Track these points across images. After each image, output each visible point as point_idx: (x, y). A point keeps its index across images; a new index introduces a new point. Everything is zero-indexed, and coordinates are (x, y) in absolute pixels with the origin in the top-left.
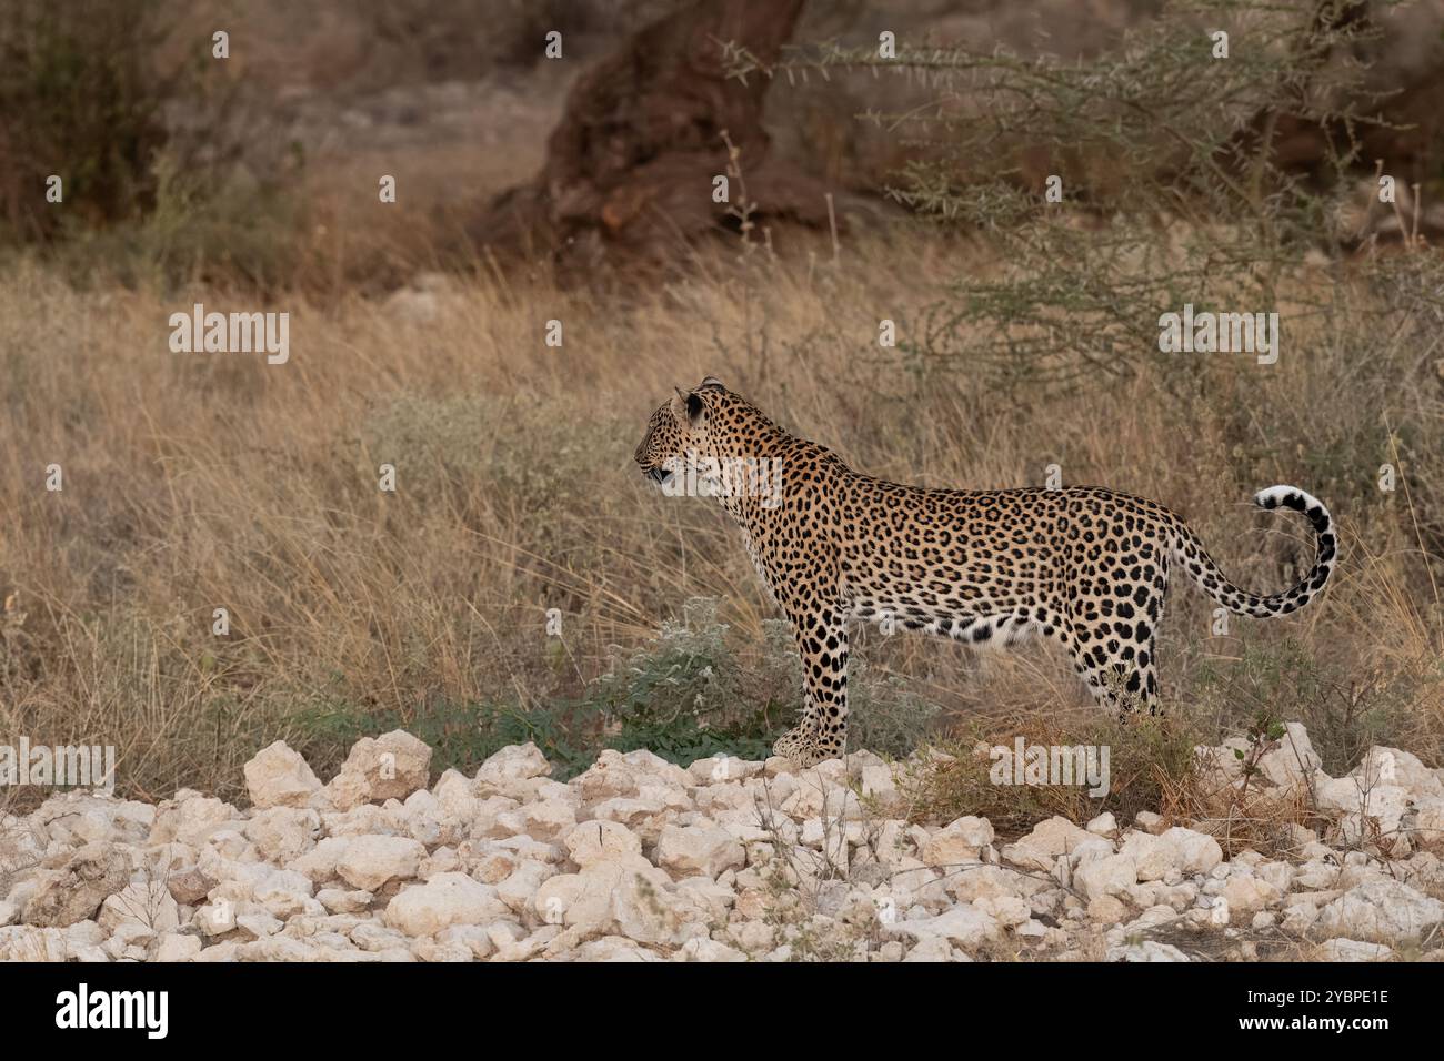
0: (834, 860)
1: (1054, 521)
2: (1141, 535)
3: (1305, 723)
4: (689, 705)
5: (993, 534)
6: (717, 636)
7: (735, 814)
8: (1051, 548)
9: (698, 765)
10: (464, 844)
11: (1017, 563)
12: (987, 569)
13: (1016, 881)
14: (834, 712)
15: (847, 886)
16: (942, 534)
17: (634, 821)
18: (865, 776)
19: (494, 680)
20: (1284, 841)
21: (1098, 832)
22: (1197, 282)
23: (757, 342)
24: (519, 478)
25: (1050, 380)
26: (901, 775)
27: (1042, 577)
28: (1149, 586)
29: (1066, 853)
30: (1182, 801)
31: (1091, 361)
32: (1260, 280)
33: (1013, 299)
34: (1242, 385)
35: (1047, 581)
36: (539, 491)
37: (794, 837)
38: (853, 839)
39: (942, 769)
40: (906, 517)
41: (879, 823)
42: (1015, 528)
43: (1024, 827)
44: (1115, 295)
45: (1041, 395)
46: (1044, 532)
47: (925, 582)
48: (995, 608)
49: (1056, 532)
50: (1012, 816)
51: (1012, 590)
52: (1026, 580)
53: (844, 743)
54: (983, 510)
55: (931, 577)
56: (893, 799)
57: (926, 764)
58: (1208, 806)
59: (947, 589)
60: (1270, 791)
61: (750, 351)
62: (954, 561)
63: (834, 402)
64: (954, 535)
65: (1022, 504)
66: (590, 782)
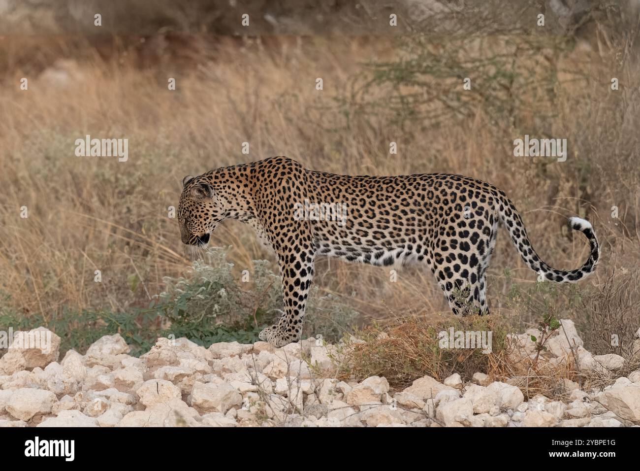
0: (294, 402)
1: (425, 193)
2: (478, 201)
3: (573, 320)
4: (210, 311)
5: (390, 200)
6: (227, 269)
7: (236, 375)
8: (424, 209)
9: (214, 346)
10: (78, 393)
11: (404, 218)
12: (387, 221)
13: (402, 414)
14: (297, 313)
15: (302, 417)
16: (361, 200)
17: (177, 379)
18: (313, 353)
19: (98, 298)
20: (560, 389)
21: (451, 385)
22: (511, 60)
23: (253, 99)
24: (113, 179)
25: (425, 118)
26: (334, 352)
27: (419, 225)
28: (480, 232)
29: (432, 398)
30: (500, 366)
31: (449, 107)
32: (547, 58)
33: (402, 71)
34: (538, 121)
35: (423, 228)
36: (124, 186)
37: (270, 389)
38: (306, 389)
39: (358, 349)
40: (340, 191)
41: (321, 380)
42: (402, 197)
43: (407, 382)
44: (462, 68)
45: (419, 127)
46: (419, 199)
47: (354, 230)
48: (394, 245)
49: (426, 200)
50: (399, 376)
51: (402, 233)
52: (410, 228)
53: (301, 331)
54: (384, 186)
55: (356, 227)
56: (329, 366)
57: (348, 346)
58: (516, 369)
59: (366, 234)
60: (553, 360)
61: (248, 104)
62: (368, 217)
63: (295, 133)
64: (368, 200)
65: (407, 184)
66: (151, 357)
